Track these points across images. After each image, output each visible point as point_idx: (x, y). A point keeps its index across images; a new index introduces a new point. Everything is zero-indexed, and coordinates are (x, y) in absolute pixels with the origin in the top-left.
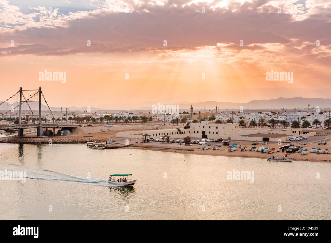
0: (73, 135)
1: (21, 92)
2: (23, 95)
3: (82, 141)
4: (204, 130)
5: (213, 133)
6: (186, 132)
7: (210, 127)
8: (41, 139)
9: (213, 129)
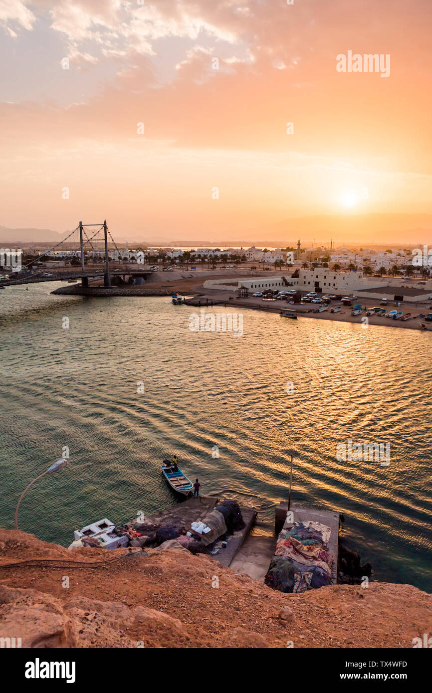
0: (148, 284)
1: (81, 227)
2: (84, 231)
3: (161, 293)
4: (317, 280)
5: (330, 285)
6: (293, 283)
7: (325, 277)
8: (111, 290)
9: (330, 280)
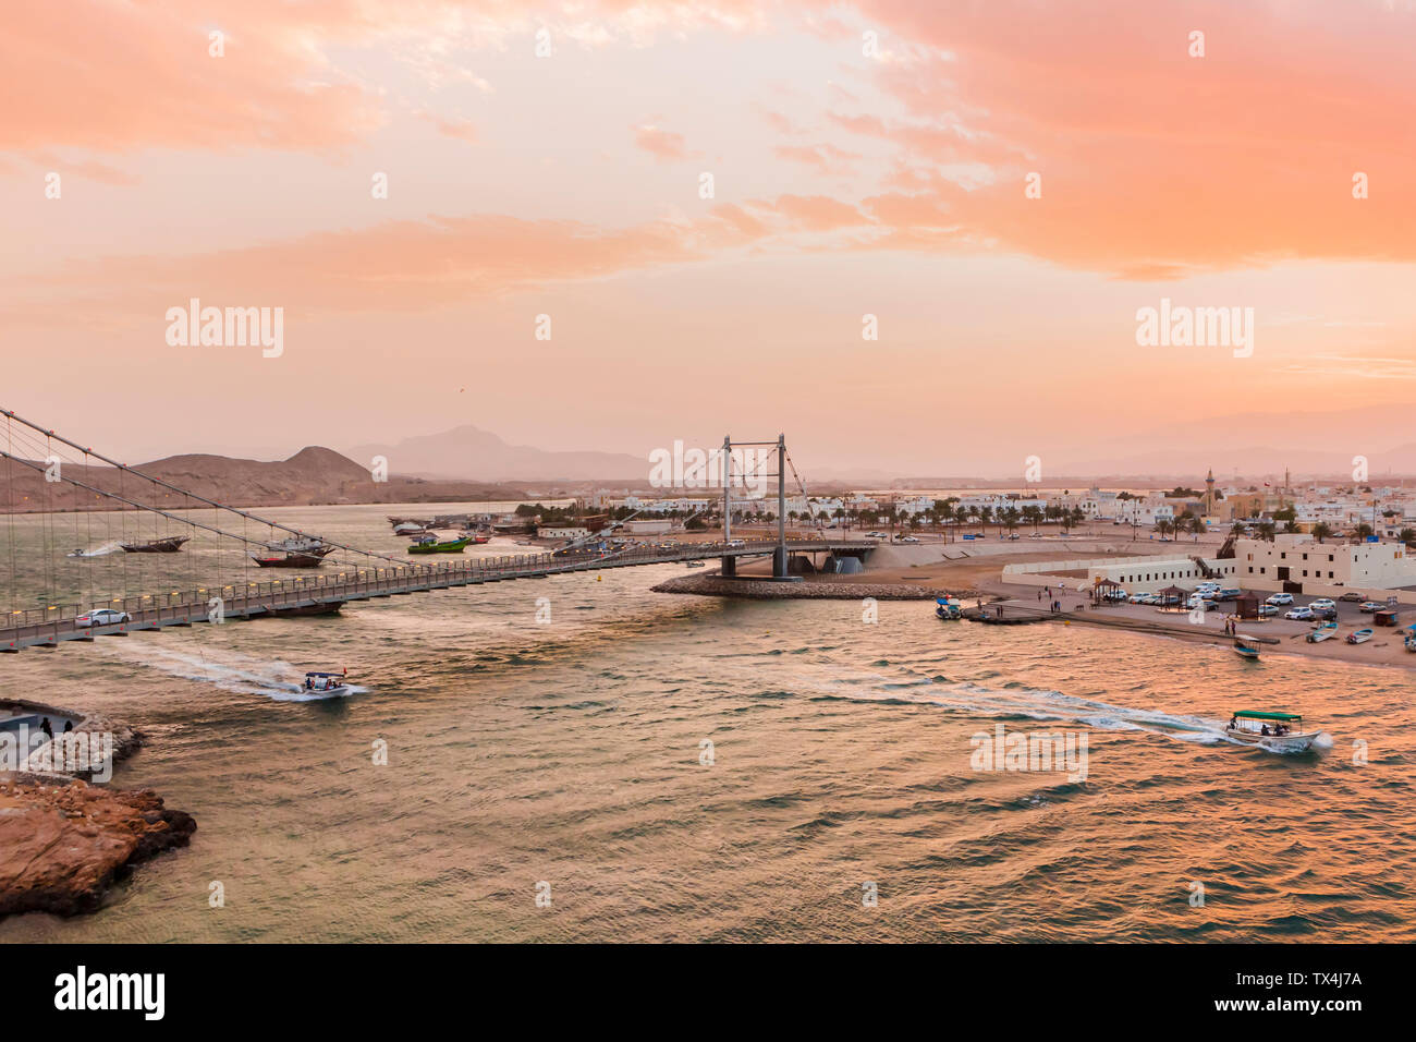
0: (868, 573)
1: (728, 450)
3: (905, 593)
4: (1283, 563)
5: (1318, 574)
6: (1222, 571)
7: (1305, 557)
8: (788, 585)
9: (1318, 561)
